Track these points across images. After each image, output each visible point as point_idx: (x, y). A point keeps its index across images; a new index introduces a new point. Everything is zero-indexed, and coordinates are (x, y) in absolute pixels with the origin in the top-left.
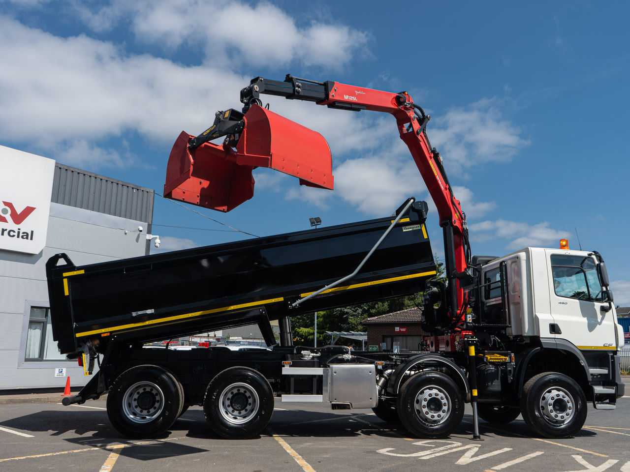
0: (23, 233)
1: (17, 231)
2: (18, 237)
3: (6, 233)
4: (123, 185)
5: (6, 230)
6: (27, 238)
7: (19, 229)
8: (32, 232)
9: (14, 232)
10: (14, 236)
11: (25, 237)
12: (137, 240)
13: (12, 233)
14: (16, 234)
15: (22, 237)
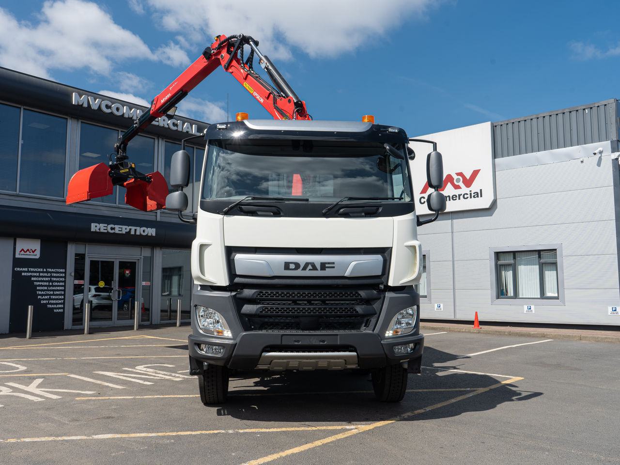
0: (474, 193)
1: (469, 193)
2: (471, 197)
3: (461, 197)
4: (570, 112)
5: (461, 195)
6: (478, 197)
7: (471, 191)
8: (481, 190)
9: (467, 194)
10: (467, 198)
11: (476, 196)
12: (599, 164)
13: (466, 196)
14: (469, 196)
15: (474, 197)
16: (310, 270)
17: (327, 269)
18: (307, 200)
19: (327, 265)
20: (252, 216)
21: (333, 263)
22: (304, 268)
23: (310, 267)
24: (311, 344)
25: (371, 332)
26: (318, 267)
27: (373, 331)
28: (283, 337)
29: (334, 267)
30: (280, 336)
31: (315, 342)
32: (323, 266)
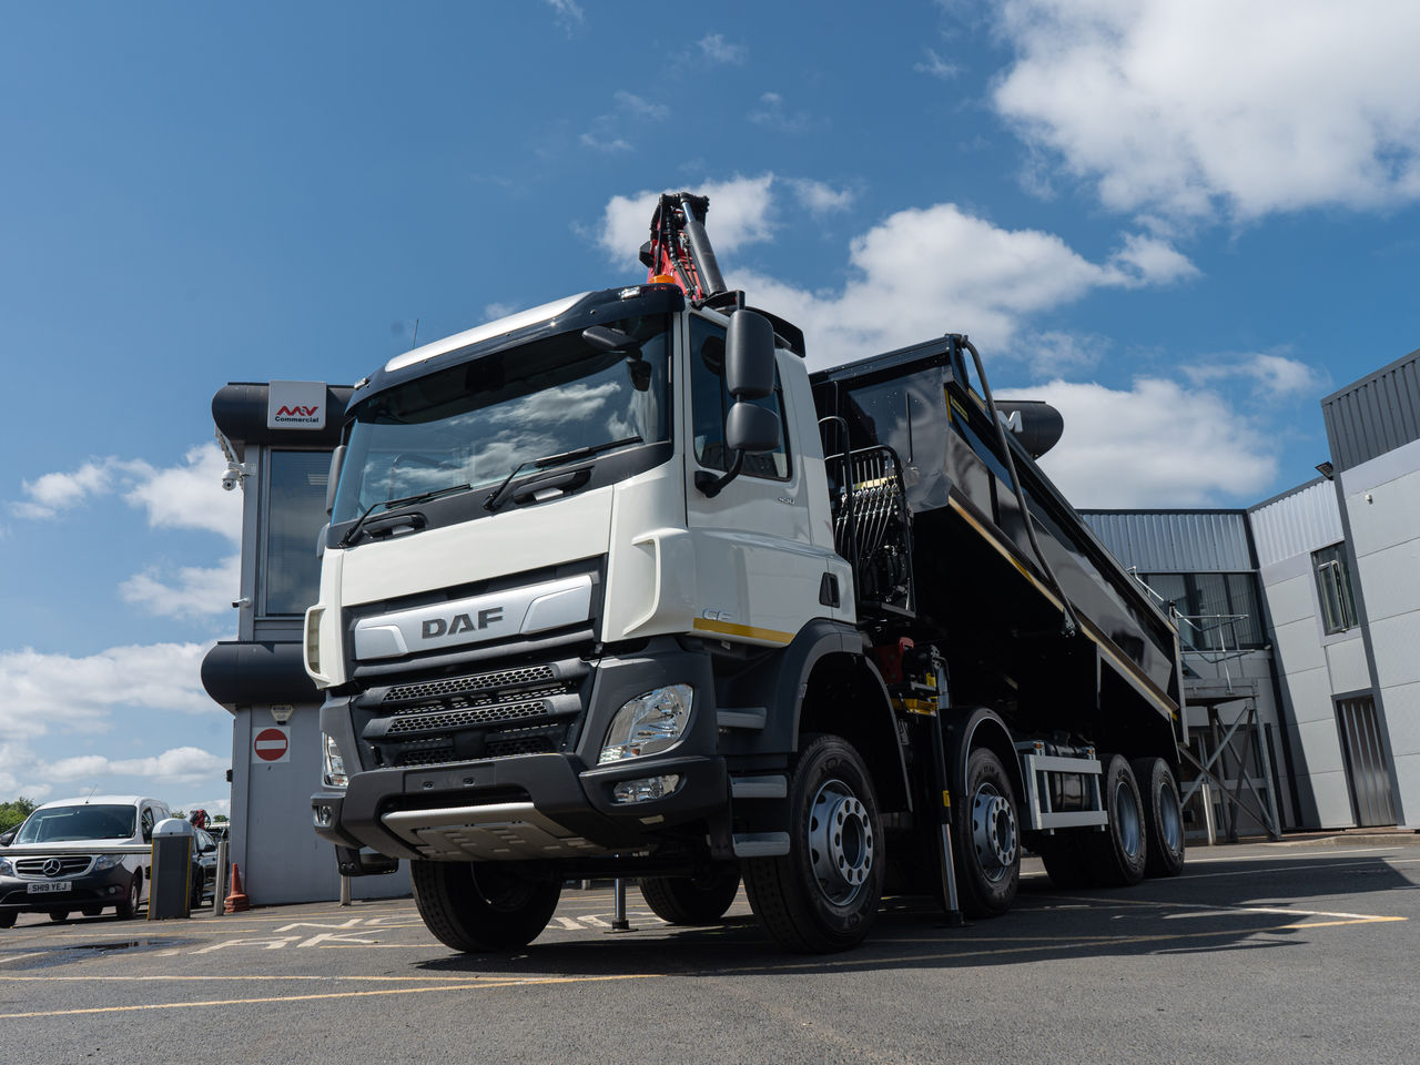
16: (462, 630)
17: (489, 624)
18: (468, 487)
19: (489, 616)
20: (384, 540)
21: (500, 609)
22: (453, 631)
23: (462, 625)
24: (449, 788)
25: (571, 754)
26: (475, 621)
27: (574, 751)
28: (408, 777)
29: (500, 618)
30: (401, 775)
31: (456, 783)
32: (484, 617)
